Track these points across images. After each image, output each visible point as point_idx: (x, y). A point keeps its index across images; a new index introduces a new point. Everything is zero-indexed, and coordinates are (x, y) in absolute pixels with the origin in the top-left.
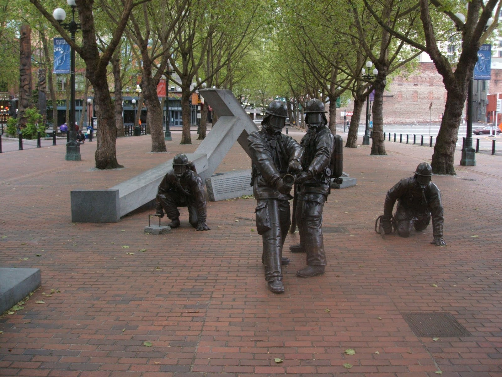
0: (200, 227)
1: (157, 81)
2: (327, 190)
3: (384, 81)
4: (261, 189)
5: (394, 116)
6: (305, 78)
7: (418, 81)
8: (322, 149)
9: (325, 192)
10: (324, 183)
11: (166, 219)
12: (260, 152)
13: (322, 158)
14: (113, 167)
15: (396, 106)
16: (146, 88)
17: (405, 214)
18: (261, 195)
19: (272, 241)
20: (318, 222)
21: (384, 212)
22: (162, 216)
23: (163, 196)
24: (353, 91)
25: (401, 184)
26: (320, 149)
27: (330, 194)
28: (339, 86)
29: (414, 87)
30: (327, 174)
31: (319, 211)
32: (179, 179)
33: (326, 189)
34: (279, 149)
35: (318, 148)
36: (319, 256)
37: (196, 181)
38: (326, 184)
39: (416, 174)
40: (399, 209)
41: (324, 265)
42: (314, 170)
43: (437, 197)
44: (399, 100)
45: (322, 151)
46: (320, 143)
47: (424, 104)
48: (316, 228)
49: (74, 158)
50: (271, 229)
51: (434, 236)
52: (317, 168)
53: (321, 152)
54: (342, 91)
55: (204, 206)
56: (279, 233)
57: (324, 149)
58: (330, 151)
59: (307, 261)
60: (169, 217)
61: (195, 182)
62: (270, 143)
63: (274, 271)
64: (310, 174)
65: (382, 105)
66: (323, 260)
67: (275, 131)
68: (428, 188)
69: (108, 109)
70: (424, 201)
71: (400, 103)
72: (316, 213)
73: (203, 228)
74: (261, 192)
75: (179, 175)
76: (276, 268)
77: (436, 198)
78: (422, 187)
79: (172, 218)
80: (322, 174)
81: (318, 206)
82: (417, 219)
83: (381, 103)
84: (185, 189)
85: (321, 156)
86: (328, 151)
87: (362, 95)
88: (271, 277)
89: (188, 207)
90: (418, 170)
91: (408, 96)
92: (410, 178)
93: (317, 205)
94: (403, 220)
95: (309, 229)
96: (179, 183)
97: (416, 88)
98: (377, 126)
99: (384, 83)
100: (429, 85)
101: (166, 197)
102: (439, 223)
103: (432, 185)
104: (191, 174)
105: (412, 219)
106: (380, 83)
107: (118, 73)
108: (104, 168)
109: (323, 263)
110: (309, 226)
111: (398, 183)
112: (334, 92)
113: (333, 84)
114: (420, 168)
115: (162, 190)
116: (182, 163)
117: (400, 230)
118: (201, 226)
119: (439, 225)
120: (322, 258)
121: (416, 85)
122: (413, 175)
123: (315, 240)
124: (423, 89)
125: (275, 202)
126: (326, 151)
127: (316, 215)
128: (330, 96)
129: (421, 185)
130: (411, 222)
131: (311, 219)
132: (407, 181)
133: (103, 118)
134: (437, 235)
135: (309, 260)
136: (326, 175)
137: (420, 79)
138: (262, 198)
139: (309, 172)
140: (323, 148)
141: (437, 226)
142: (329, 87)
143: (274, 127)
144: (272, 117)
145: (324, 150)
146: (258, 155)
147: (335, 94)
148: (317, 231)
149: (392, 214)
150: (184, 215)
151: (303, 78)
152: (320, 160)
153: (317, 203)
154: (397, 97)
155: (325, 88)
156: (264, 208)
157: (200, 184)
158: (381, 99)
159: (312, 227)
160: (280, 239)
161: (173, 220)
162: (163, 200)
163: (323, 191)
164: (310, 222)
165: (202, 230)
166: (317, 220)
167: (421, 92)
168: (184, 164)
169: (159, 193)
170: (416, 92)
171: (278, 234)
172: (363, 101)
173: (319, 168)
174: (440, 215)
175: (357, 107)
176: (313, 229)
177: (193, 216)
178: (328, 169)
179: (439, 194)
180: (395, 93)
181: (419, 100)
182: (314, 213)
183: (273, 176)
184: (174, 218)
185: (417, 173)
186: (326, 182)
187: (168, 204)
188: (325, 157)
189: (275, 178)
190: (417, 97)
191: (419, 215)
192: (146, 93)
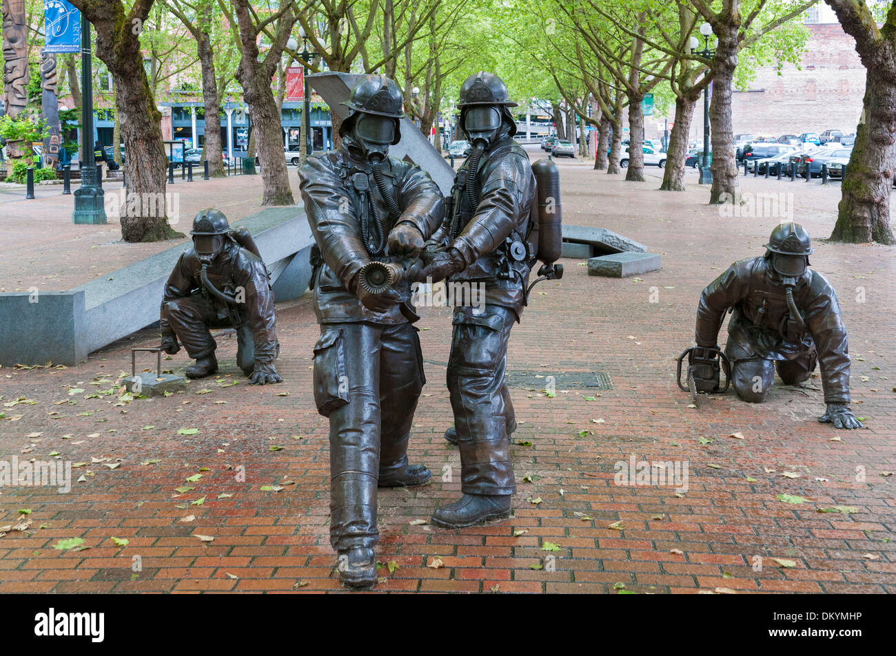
0: (259, 377)
1: (272, 68)
2: (516, 297)
3: (732, 58)
4: (327, 297)
5: (768, 129)
6: (580, 60)
7: (815, 61)
8: (493, 195)
9: (511, 302)
10: (508, 278)
11: (183, 356)
12: (322, 205)
13: (492, 217)
14: (159, 238)
15: (772, 110)
16: (250, 81)
17: (748, 345)
18: (326, 312)
19: (351, 436)
20: (491, 379)
21: (697, 341)
22: (172, 350)
23: (174, 305)
24: (672, 79)
25: (732, 273)
26: (489, 195)
27: (526, 305)
28: (648, 73)
29: (808, 72)
30: (514, 256)
31: (491, 350)
32: (205, 267)
33: (513, 294)
34: (377, 194)
35: (484, 190)
36: (492, 468)
37: (249, 270)
38: (514, 281)
39: (768, 250)
40: (733, 333)
41: (510, 492)
42: (469, 249)
43: (828, 306)
44: (777, 97)
45: (493, 200)
46: (491, 178)
47: (829, 103)
48: (484, 395)
49: (91, 218)
50: (348, 403)
51: (828, 402)
52: (478, 242)
53: (489, 201)
54: (654, 83)
55: (268, 326)
56: (373, 413)
57: (499, 193)
58: (517, 200)
59: (463, 480)
60: (192, 353)
61: (246, 275)
62: (353, 182)
63: (352, 518)
64: (459, 258)
65: (729, 104)
66: (506, 480)
67: (368, 151)
68: (803, 284)
69: (147, 120)
70: (795, 316)
71: (779, 103)
72: (485, 357)
73: (266, 378)
74: (328, 306)
75: (205, 258)
76: (359, 511)
77: (824, 308)
78: (786, 281)
79: (195, 355)
80: (500, 256)
81: (489, 337)
82: (781, 357)
83: (728, 101)
84: (222, 289)
85: (491, 211)
86: (508, 198)
87: (691, 88)
88: (342, 537)
89: (237, 329)
90: (774, 241)
91: (794, 90)
92: (757, 260)
93: (488, 334)
94: (744, 361)
95: (463, 398)
96: (204, 276)
97: (810, 74)
98: (721, 147)
99: (733, 61)
100: (839, 66)
101: (179, 307)
102: (837, 369)
103: (814, 275)
104: (238, 255)
105: (769, 358)
106: (722, 61)
107: (209, 57)
108: (140, 241)
109: (505, 489)
110: (464, 388)
111: (727, 271)
112: (637, 86)
113: (634, 69)
114: (779, 237)
115: (173, 292)
116: (212, 229)
117: (738, 383)
118: (261, 373)
119: (837, 375)
120: (502, 474)
121: (811, 68)
122: (762, 252)
123: (482, 426)
124: (826, 76)
125: (365, 331)
126: (505, 200)
127: (484, 360)
128: (630, 93)
129: (783, 276)
130: (766, 364)
131: (471, 370)
132: (748, 267)
133: (136, 139)
134: (835, 399)
135: (466, 479)
136: (512, 260)
137: (818, 56)
138: (329, 320)
139: (454, 252)
140: (495, 192)
141: (832, 378)
142: (627, 76)
143: (365, 141)
144: (361, 116)
145: (497, 196)
146: (319, 211)
147: (639, 89)
148: (488, 403)
149: (719, 344)
150: (227, 347)
151: (575, 62)
152: (489, 221)
153: (488, 330)
154: (773, 92)
155: (619, 79)
156: (331, 346)
157: (258, 277)
158: (727, 93)
159: (473, 391)
160: (373, 431)
161: (198, 360)
162: (172, 315)
163: (505, 300)
164: (469, 380)
165: (262, 384)
166: (487, 375)
167: (822, 82)
168: (216, 233)
169: (167, 298)
170: (812, 81)
171: (367, 415)
172: (693, 99)
173: (485, 243)
174: (838, 350)
175: (682, 111)
176: (476, 397)
177: (244, 350)
178: (517, 244)
179: (833, 299)
180: (768, 85)
181: (818, 97)
182: (478, 355)
183: (347, 265)
184: (200, 354)
185: (771, 249)
186: (511, 275)
187: (184, 324)
188: (501, 216)
189: (354, 271)
190: (814, 91)
191: (787, 348)
192: (249, 91)
